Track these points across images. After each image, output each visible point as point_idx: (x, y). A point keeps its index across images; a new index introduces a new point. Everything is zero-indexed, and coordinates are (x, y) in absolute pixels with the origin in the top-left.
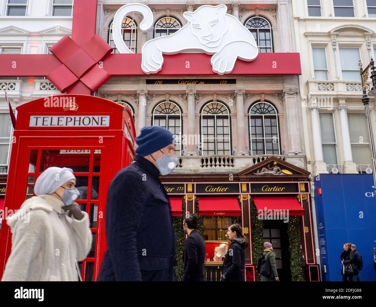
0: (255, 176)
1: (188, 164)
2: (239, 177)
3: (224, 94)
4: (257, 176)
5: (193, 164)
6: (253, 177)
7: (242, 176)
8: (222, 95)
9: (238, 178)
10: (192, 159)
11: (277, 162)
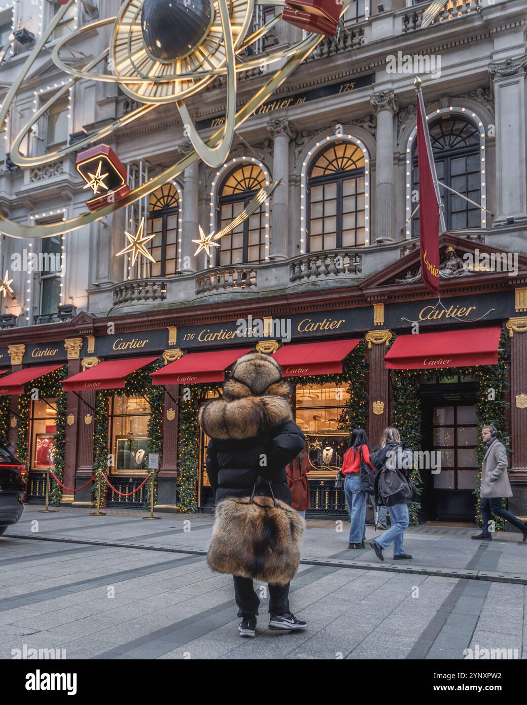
0: (402, 285)
1: (267, 280)
2: (364, 292)
3: (357, 120)
4: (404, 285)
5: (276, 278)
6: (396, 288)
7: (369, 289)
8: (351, 122)
9: (363, 295)
10: (274, 270)
11: (455, 246)
